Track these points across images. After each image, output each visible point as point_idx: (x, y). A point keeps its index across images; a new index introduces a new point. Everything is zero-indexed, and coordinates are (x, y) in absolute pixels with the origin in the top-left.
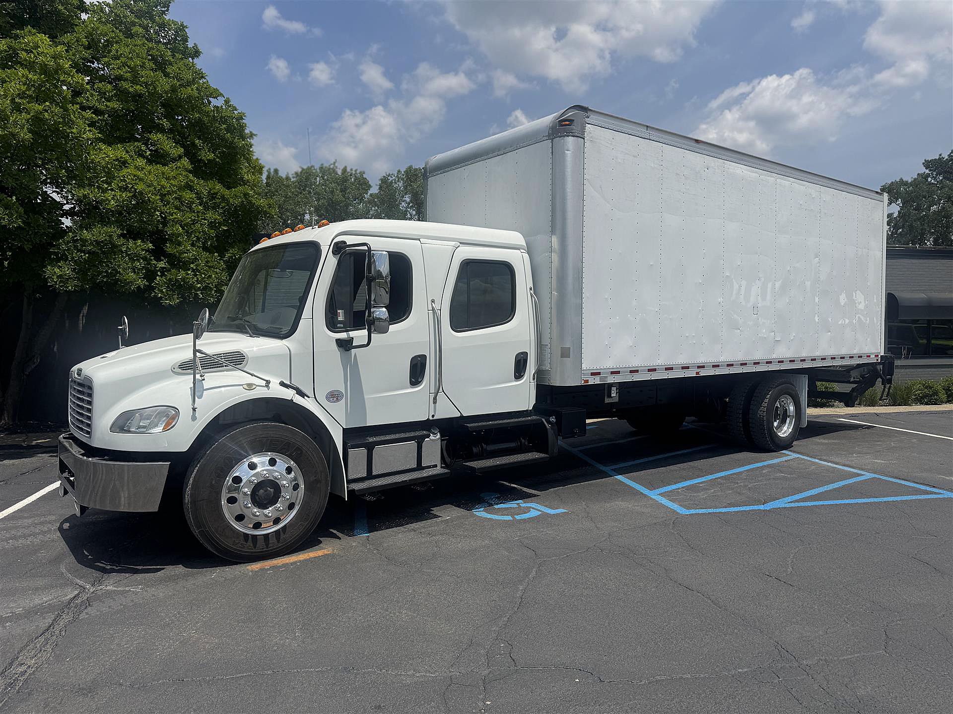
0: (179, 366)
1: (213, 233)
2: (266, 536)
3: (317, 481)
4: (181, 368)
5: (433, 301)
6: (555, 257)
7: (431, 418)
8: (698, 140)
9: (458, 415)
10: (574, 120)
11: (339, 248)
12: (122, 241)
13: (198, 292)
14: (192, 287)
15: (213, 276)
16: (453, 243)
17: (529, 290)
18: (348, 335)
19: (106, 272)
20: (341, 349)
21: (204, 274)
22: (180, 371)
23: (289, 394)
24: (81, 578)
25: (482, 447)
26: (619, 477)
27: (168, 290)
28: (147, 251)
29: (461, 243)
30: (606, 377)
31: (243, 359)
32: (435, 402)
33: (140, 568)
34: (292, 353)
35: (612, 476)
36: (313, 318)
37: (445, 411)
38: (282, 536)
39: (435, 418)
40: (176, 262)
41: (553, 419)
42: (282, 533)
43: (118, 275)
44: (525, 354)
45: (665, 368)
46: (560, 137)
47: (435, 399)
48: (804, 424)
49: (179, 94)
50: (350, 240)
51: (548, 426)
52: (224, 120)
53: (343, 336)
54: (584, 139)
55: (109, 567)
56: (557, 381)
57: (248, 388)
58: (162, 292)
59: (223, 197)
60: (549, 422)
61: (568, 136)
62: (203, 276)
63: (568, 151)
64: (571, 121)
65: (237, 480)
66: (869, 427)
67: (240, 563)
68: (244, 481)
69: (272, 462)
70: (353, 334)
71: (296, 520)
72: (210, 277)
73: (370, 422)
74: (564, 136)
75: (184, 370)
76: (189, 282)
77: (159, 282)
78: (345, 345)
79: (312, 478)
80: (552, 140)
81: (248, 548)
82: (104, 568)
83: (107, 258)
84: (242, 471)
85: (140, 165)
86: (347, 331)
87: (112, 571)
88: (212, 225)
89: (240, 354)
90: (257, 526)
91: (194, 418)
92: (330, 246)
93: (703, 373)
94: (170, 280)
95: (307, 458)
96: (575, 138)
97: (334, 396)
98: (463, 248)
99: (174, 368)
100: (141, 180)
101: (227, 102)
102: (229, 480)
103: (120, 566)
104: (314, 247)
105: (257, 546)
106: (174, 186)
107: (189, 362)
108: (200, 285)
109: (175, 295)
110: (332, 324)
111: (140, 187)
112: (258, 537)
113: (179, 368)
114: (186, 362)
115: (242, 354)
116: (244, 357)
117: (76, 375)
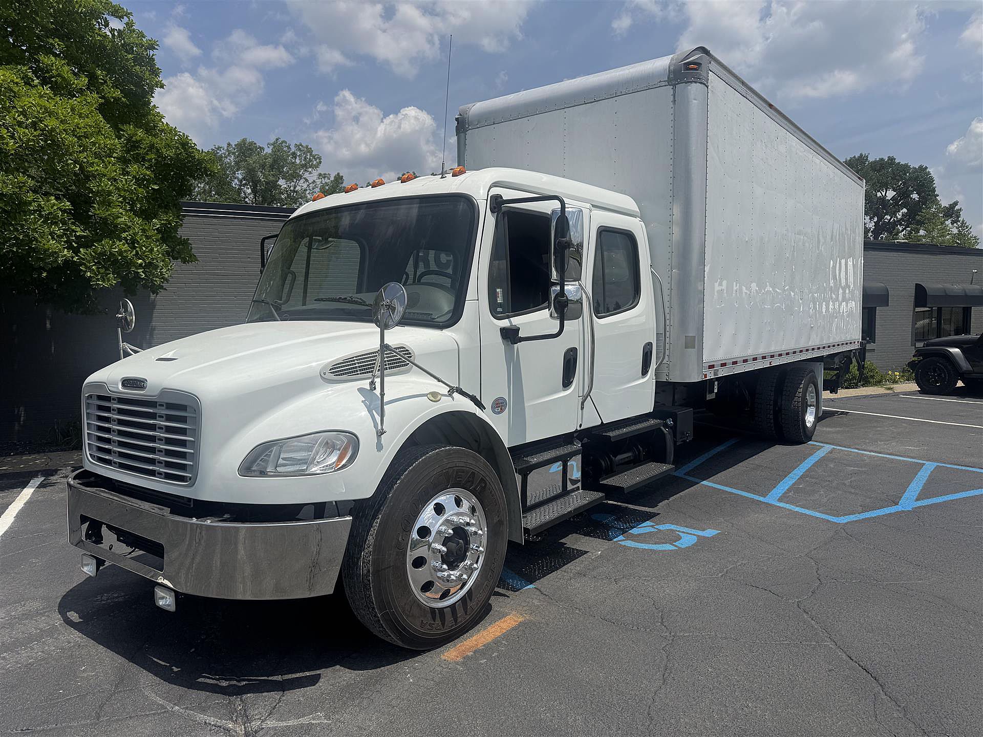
0: (330, 370)
1: (142, 192)
2: (453, 607)
3: (501, 523)
4: (334, 372)
6: (676, 230)
7: (579, 429)
9: (599, 423)
10: (701, 64)
11: (497, 203)
12: (30, 196)
13: (139, 271)
14: (129, 264)
15: (155, 249)
16: (587, 205)
17: (649, 266)
18: (510, 322)
19: (16, 238)
20: (505, 341)
21: (144, 246)
23: (469, 406)
24: (203, 710)
25: (611, 460)
26: (705, 483)
27: (100, 268)
28: (64, 211)
29: (593, 206)
30: (718, 370)
31: (409, 357)
32: (582, 408)
33: (278, 678)
34: (460, 347)
35: (698, 483)
36: (478, 300)
37: (590, 420)
38: (470, 604)
39: (582, 428)
40: (109, 230)
41: (670, 422)
42: (468, 600)
43: (34, 243)
44: (650, 344)
45: (744, 360)
46: (686, 83)
47: (583, 403)
48: (820, 414)
49: (77, 6)
50: (507, 194)
51: (666, 431)
52: (127, 47)
53: (505, 323)
54: (708, 88)
55: (224, 684)
56: (676, 377)
57: (433, 399)
58: (89, 268)
59: (152, 146)
60: (666, 426)
61: (695, 82)
62: (144, 249)
63: (695, 100)
64: (699, 64)
65: (424, 532)
66: (842, 413)
67: (424, 652)
68: (433, 534)
69: (458, 502)
70: (517, 321)
71: (481, 579)
72: (152, 250)
73: (530, 438)
74: (691, 82)
75: (337, 375)
76: (127, 256)
77: (84, 256)
78: (511, 336)
79: (496, 519)
80: (674, 85)
81: (437, 629)
82: (217, 685)
83: (15, 219)
84: (427, 516)
85: (47, 94)
86: (508, 317)
87: (238, 692)
88: (139, 182)
89: (405, 350)
90: (445, 595)
91: (379, 447)
92: (487, 201)
93: (777, 362)
94: (103, 254)
95: (491, 493)
96: (703, 85)
97: (499, 405)
98: (596, 213)
99: (325, 374)
100: (51, 114)
101: (129, 25)
102: (415, 535)
103: (244, 680)
105: (446, 624)
106: (90, 126)
107: (343, 363)
108: (141, 261)
109: (110, 274)
110: (496, 311)
111: (51, 123)
112: (445, 610)
113: (331, 373)
114: (338, 364)
115: (407, 350)
116: (410, 354)
117: (120, 386)
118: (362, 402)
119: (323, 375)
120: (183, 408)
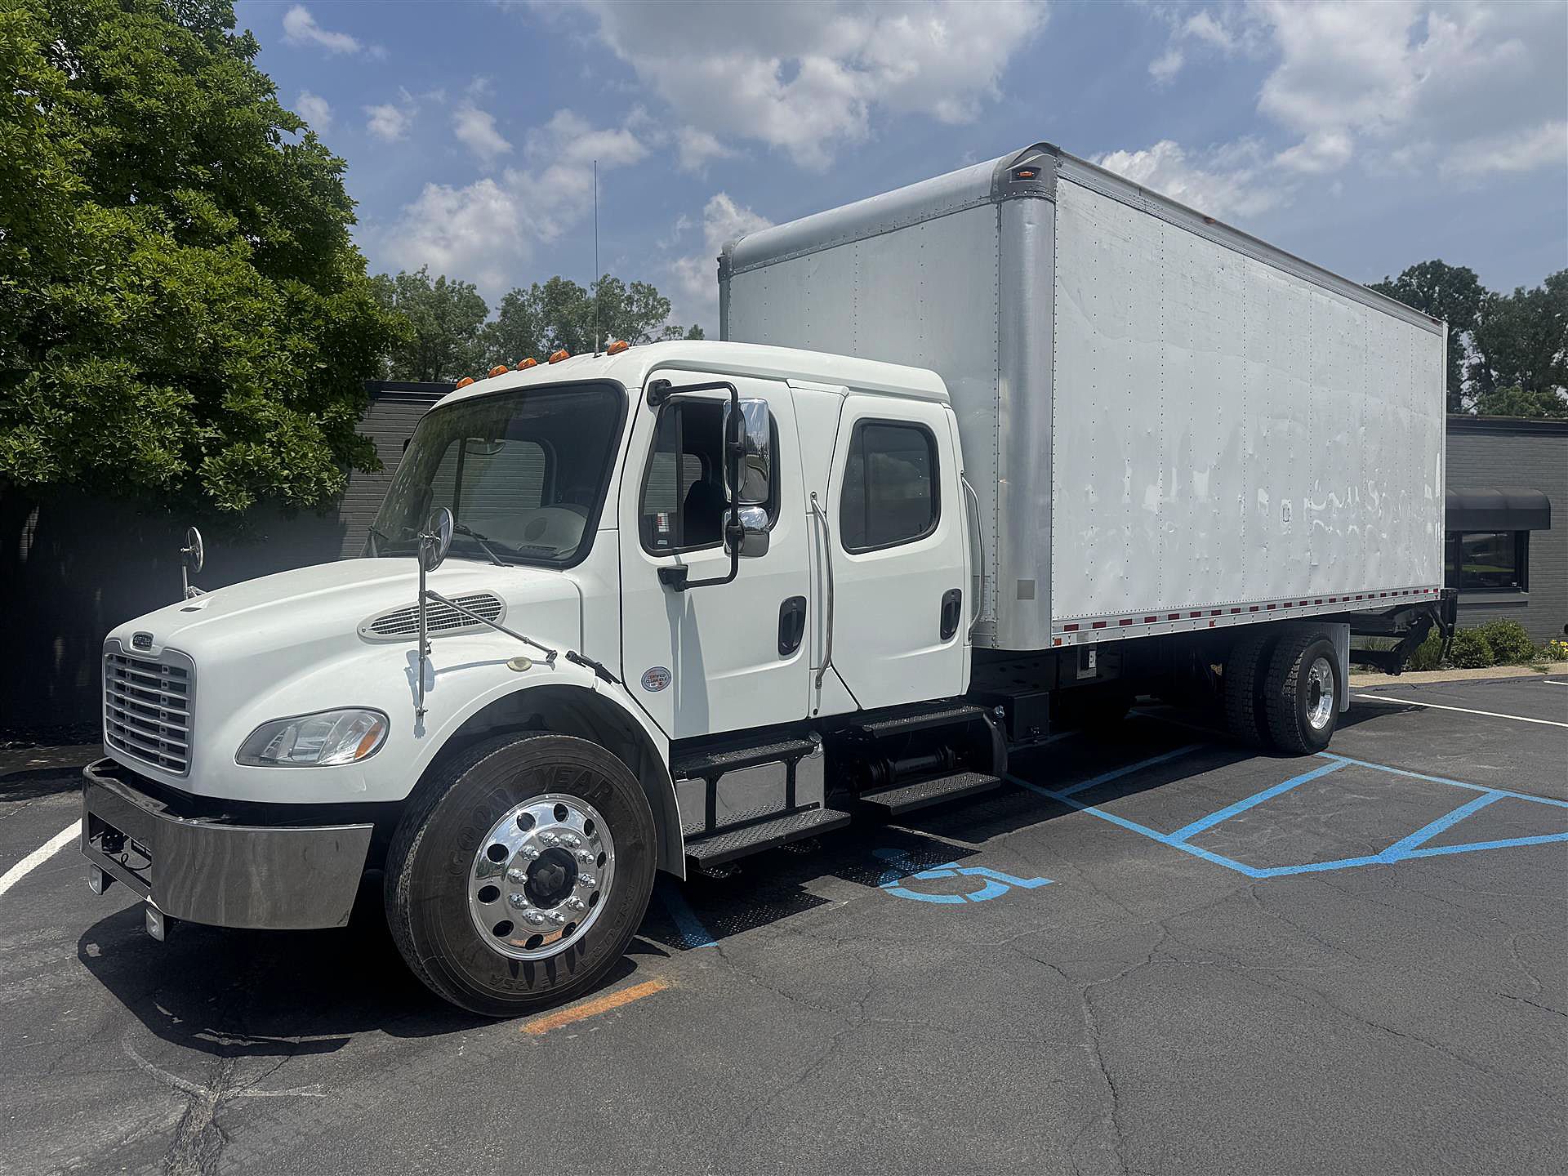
0: (373, 625)
1: (301, 374)
2: (550, 961)
3: (639, 846)
4: (378, 629)
5: (814, 496)
6: (1004, 419)
7: (812, 716)
8: (1209, 218)
9: (855, 708)
10: (1040, 169)
11: (659, 393)
12: (137, 388)
13: (284, 486)
14: (272, 476)
15: (310, 455)
16: (839, 389)
17: (959, 475)
18: (678, 560)
19: (111, 446)
20: (666, 587)
21: (294, 450)
22: (375, 635)
23: (585, 677)
24: (179, 1071)
25: (887, 766)
26: (1090, 810)
27: (228, 483)
28: (185, 407)
29: (852, 389)
30: (1086, 633)
31: (496, 609)
32: (818, 686)
33: (296, 1040)
34: (585, 596)
35: (1078, 810)
36: (618, 529)
37: (835, 702)
38: (579, 959)
39: (818, 715)
40: (245, 428)
41: (999, 711)
42: (577, 953)
43: (134, 452)
44: (957, 593)
45: (1170, 615)
46: (1015, 198)
47: (819, 679)
48: (1345, 708)
49: (228, 119)
50: (677, 378)
51: (992, 724)
52: (305, 172)
53: (669, 561)
54: (1055, 203)
55: (226, 1042)
56: (1007, 641)
57: (516, 668)
58: (216, 485)
59: (318, 308)
60: (993, 717)
61: (1030, 197)
62: (293, 454)
63: (1029, 223)
64: (1036, 170)
65: (499, 852)
67: (502, 1020)
68: (512, 855)
69: (560, 813)
70: (687, 558)
71: (602, 925)
72: (305, 455)
73: (714, 728)
74: (1023, 197)
75: (382, 633)
76: (267, 466)
77: (209, 466)
78: (674, 580)
79: (630, 842)
80: (999, 203)
81: (519, 989)
82: (217, 1043)
83: (112, 419)
84: (507, 832)
85: (168, 245)
86: (675, 553)
87: (235, 1052)
88: (298, 359)
89: (491, 600)
90: (534, 942)
91: (419, 731)
92: (643, 389)
93: (1221, 623)
94: (233, 462)
95: (621, 802)
96: (1043, 201)
97: (656, 679)
98: (855, 399)
99: (364, 631)
100: (171, 272)
101: (310, 138)
102: (483, 852)
103: (252, 1039)
104: (611, 391)
105: (535, 983)
106: (230, 285)
107: (393, 616)
108: (287, 472)
109: (242, 491)
110: (650, 541)
111: (170, 284)
112: (534, 963)
113: (374, 629)
114: (386, 617)
115: (495, 600)
116: (499, 604)
117: (131, 645)
118: (406, 669)
119: (361, 632)
120: (181, 673)
